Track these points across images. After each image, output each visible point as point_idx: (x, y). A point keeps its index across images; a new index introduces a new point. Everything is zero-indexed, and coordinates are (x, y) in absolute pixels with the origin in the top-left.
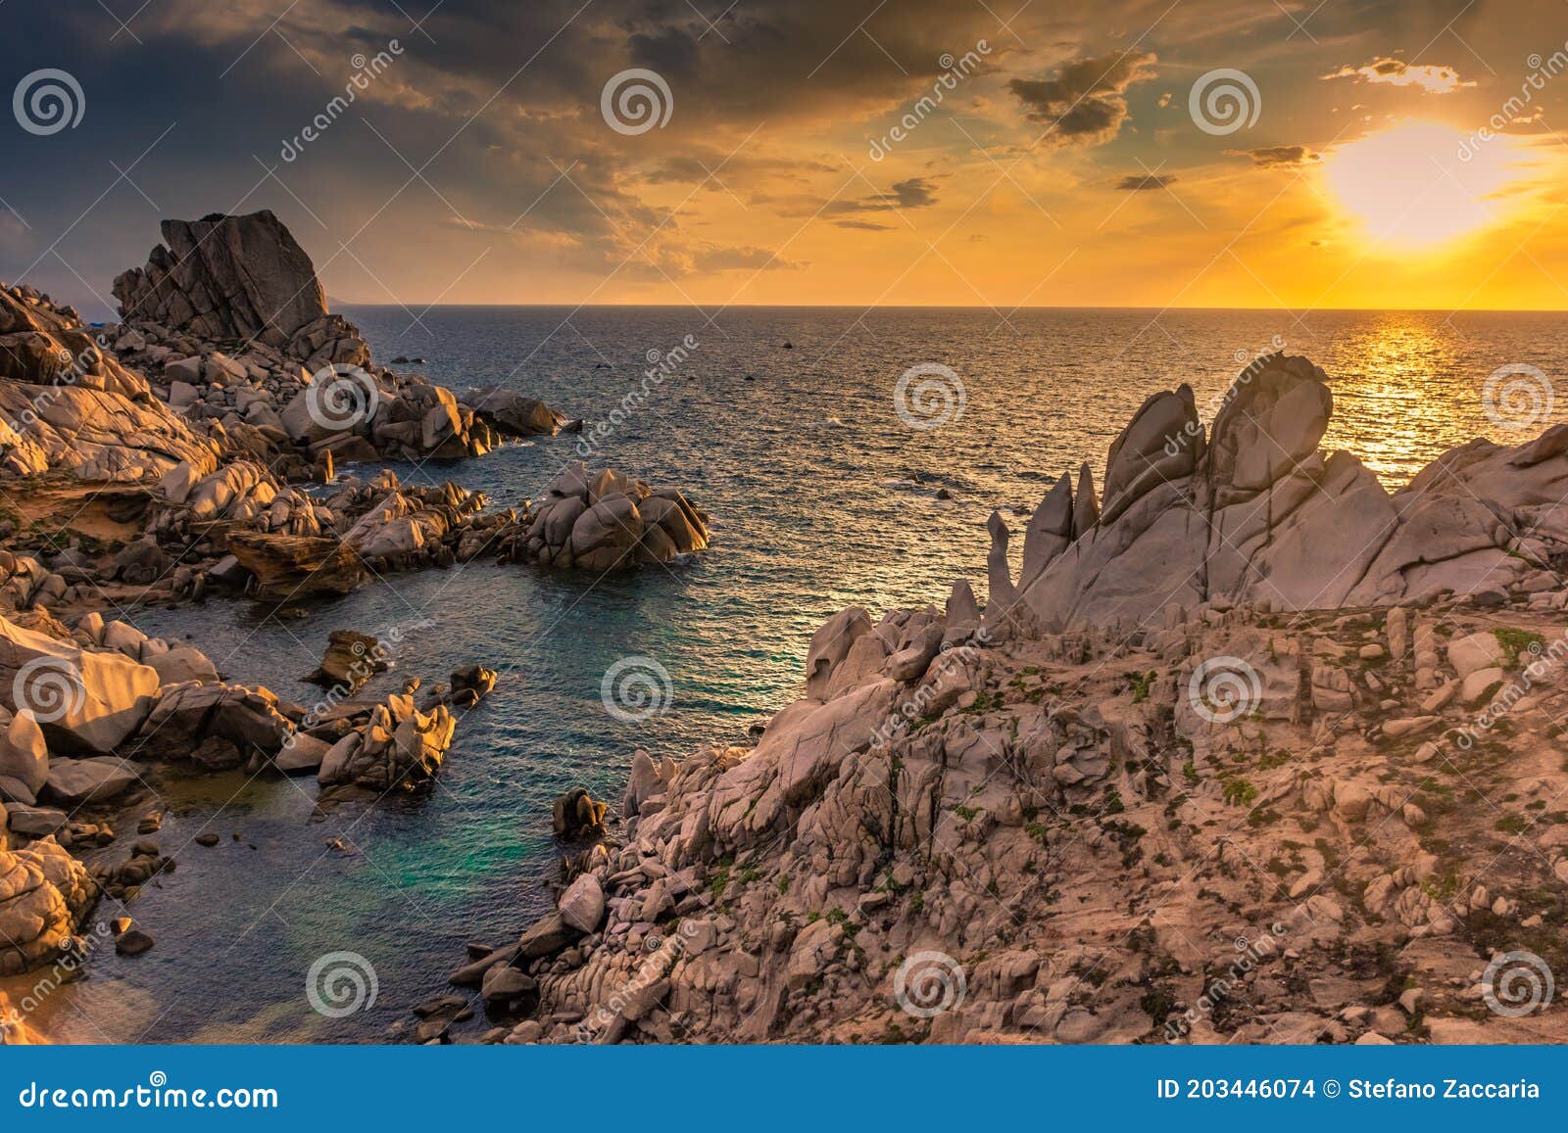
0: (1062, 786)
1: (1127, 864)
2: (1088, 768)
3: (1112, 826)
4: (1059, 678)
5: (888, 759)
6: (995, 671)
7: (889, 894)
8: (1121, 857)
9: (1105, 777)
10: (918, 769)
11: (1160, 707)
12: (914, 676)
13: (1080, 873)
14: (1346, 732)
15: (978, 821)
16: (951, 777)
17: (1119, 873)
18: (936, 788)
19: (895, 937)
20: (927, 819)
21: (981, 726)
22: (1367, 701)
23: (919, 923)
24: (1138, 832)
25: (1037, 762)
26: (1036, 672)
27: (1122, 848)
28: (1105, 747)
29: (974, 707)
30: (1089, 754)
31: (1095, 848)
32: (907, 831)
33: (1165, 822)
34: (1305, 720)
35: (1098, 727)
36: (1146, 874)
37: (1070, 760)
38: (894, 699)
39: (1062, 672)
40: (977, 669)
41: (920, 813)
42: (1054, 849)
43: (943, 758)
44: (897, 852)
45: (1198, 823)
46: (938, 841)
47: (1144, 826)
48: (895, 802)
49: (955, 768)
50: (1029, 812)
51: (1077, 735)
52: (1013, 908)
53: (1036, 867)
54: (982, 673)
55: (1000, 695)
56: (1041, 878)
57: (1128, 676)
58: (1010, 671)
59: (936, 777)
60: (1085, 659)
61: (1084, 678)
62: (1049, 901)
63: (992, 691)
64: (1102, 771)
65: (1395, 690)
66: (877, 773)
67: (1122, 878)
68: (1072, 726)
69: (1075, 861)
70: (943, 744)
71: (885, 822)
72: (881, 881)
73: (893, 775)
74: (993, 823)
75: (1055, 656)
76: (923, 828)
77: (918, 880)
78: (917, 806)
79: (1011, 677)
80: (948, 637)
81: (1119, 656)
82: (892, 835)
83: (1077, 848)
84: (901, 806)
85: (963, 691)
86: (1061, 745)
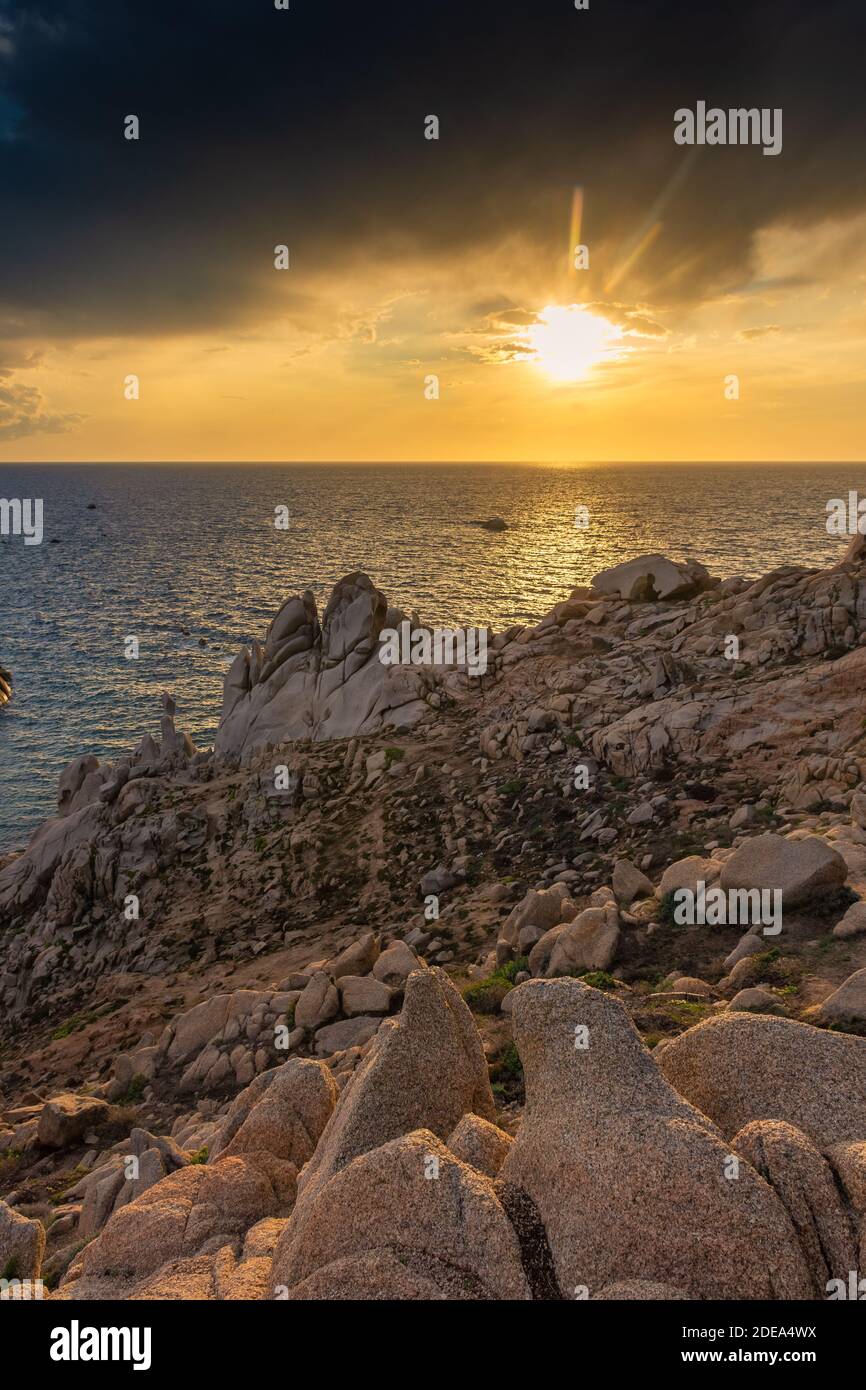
0: (179, 852)
1: (203, 889)
2: (194, 842)
3: (199, 870)
4: (193, 792)
5: (89, 849)
6: (158, 791)
7: (90, 925)
8: (201, 886)
9: (203, 845)
10: (105, 853)
11: (238, 803)
12: (112, 798)
13: (183, 896)
14: (314, 809)
15: (136, 878)
16: (126, 855)
17: (198, 894)
18: (115, 862)
19: (92, 945)
20: (110, 881)
21: (143, 824)
22: (326, 791)
23: (104, 937)
24: (210, 871)
25: (167, 842)
26: (181, 789)
27: (202, 882)
28: (204, 829)
29: (143, 813)
30: (195, 834)
31: (190, 883)
32: (100, 889)
33: (224, 864)
34: (298, 805)
35: (201, 819)
36: (211, 892)
37: (185, 838)
38: (101, 813)
39: (196, 787)
40: (147, 790)
41: (106, 878)
42: (171, 887)
43: (121, 846)
44: (96, 901)
45: (237, 864)
46: (117, 892)
47: (213, 868)
48: (93, 874)
49: (127, 850)
50: (162, 869)
51: (189, 824)
52: (149, 920)
53: (162, 897)
54: (150, 793)
55: (159, 805)
56: (164, 903)
57: (230, 786)
58: (167, 789)
59: (116, 856)
60: (209, 778)
61: (207, 790)
62: (167, 914)
63: (155, 803)
64: (201, 842)
65: (339, 784)
66: (82, 859)
67: (201, 896)
68: (187, 820)
69: (181, 891)
70: (120, 836)
71: (88, 886)
72: (86, 919)
73: (92, 859)
74: (145, 878)
75: (193, 778)
76: (109, 886)
77: (106, 915)
78: (105, 874)
79: (167, 794)
80: (131, 774)
81: (228, 775)
82: (92, 892)
83: (182, 884)
84: (97, 876)
85: (138, 805)
86: (181, 831)
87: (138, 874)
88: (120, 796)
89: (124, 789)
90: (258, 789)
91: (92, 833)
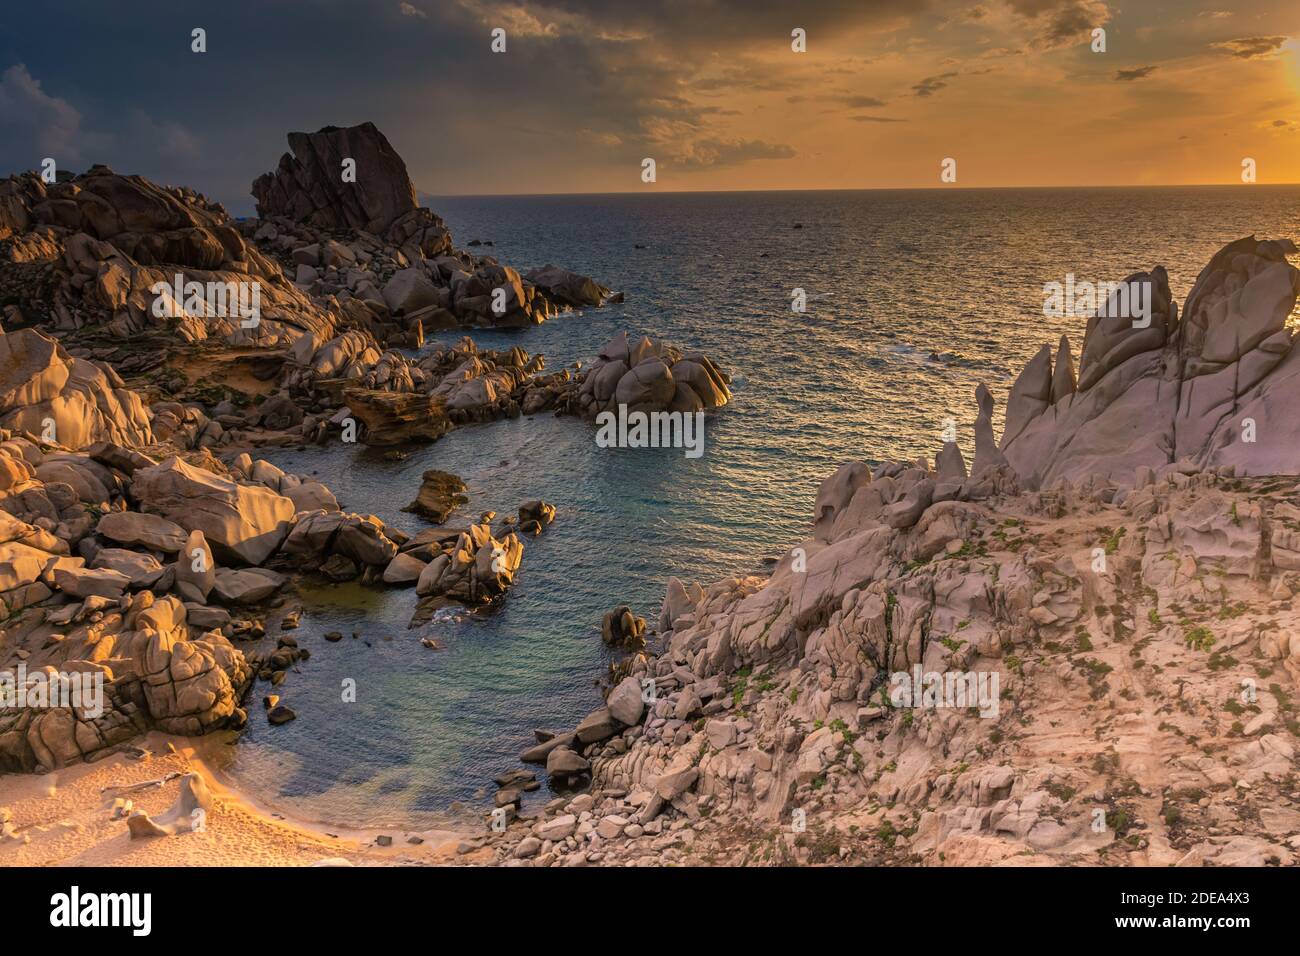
0: (1037, 625)
1: (1094, 696)
2: (1062, 611)
3: (1082, 662)
4: (1037, 530)
5: (884, 595)
6: (979, 522)
7: (884, 709)
8: (1089, 689)
9: (1077, 619)
10: (909, 605)
11: (1129, 560)
12: (908, 524)
13: (1051, 700)
15: (962, 652)
16: (939, 613)
17: (1086, 704)
18: (925, 622)
19: (888, 747)
20: (918, 648)
21: (966, 570)
23: (909, 735)
24: (1105, 669)
25: (1016, 604)
26: (1016, 524)
27: (1090, 683)
28: (1078, 593)
29: (960, 553)
30: (1062, 599)
31: (1066, 681)
32: (900, 657)
33: (1130, 661)
34: (1264, 577)
35: (1071, 576)
36: (1112, 705)
37: (1046, 603)
38: (889, 543)
39: (1040, 524)
40: (963, 520)
41: (911, 642)
42: (1029, 681)
43: (932, 596)
44: (891, 674)
45: (1161, 664)
46: (927, 667)
47: (1110, 663)
48: (889, 632)
49: (943, 606)
50: (1008, 646)
51: (1052, 582)
52: (992, 727)
53: (1013, 694)
54: (968, 524)
55: (984, 543)
56: (1017, 704)
57: (1099, 530)
58: (993, 522)
59: (926, 612)
60: (1060, 513)
61: (1061, 531)
62: (1024, 724)
63: (977, 540)
64: (1074, 614)
66: (873, 607)
67: (1090, 708)
68: (1047, 574)
69: (1048, 691)
70: (932, 584)
71: (881, 649)
72: (877, 697)
73: (888, 610)
74: (976, 655)
75: (1034, 510)
76: (914, 654)
78: (908, 637)
79: (994, 529)
80: (938, 493)
81: (1091, 512)
82: (887, 660)
83: (1050, 680)
84: (895, 636)
85: (950, 539)
86: (1038, 590)
87: (967, 646)
88: (922, 523)
89: (928, 514)
90: (1166, 541)
91: (885, 575)
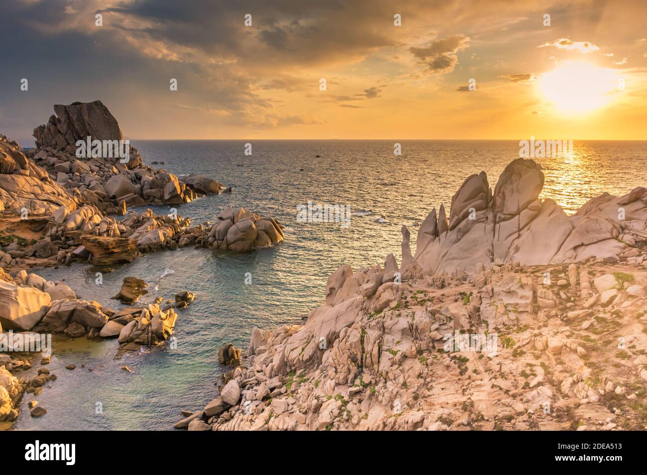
0: (434, 340)
1: (461, 373)
2: (444, 333)
3: (455, 357)
4: (432, 295)
5: (360, 330)
6: (405, 292)
7: (361, 387)
8: (459, 371)
10: (373, 334)
11: (474, 307)
12: (371, 295)
13: (441, 377)
14: (552, 317)
15: (398, 356)
16: (387, 337)
17: (457, 378)
18: (380, 342)
19: (364, 405)
20: (377, 355)
21: (399, 315)
22: (561, 303)
23: (374, 400)
24: (465, 360)
25: (423, 331)
26: (422, 292)
27: (459, 367)
28: (452, 324)
29: (396, 307)
30: (444, 327)
31: (448, 367)
32: (369, 360)
33: (477, 356)
34: (535, 312)
35: (448, 316)
36: (469, 378)
37: (437, 329)
38: (362, 304)
39: (433, 292)
40: (397, 291)
41: (373, 353)
42: (430, 368)
43: (383, 329)
44: (364, 369)
45: (491, 356)
46: (382, 365)
47: (468, 357)
48: (363, 348)
49: (388, 334)
50: (420, 352)
51: (439, 319)
52: (413, 393)
53: (423, 375)
54: (400, 293)
55: (407, 302)
56: (425, 380)
57: (461, 294)
58: (411, 292)
59: (380, 337)
60: (443, 286)
61: (443, 295)
62: (429, 390)
63: (404, 301)
65: (572, 299)
66: (355, 336)
67: (459, 379)
68: (437, 315)
69: (440, 372)
70: (383, 323)
71: (359, 357)
72: (357, 382)
73: (362, 337)
74: (405, 357)
75: (430, 285)
76: (375, 359)
77: (373, 382)
78: (372, 350)
79: (412, 295)
80: (385, 278)
81: (457, 285)
82: (362, 362)
83: (440, 367)
84: (366, 350)
85: (391, 301)
86: (433, 323)
87: (401, 352)
88: (377, 294)
89: (380, 289)
90: (491, 297)
91: (360, 320)
